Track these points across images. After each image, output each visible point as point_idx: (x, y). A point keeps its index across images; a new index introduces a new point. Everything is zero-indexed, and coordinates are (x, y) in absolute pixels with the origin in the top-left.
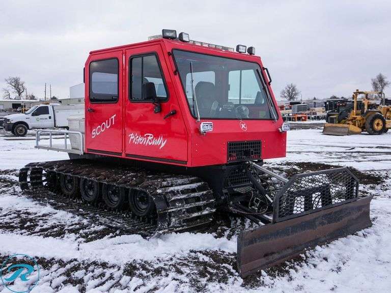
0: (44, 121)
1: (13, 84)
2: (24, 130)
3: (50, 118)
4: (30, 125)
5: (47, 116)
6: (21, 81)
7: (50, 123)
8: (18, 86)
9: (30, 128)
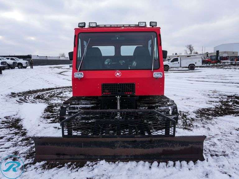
0: (176, 64)
1: (189, 48)
2: (167, 68)
3: (178, 63)
4: (170, 66)
5: (177, 62)
6: (192, 46)
7: (178, 65)
8: (191, 48)
9: (170, 67)
